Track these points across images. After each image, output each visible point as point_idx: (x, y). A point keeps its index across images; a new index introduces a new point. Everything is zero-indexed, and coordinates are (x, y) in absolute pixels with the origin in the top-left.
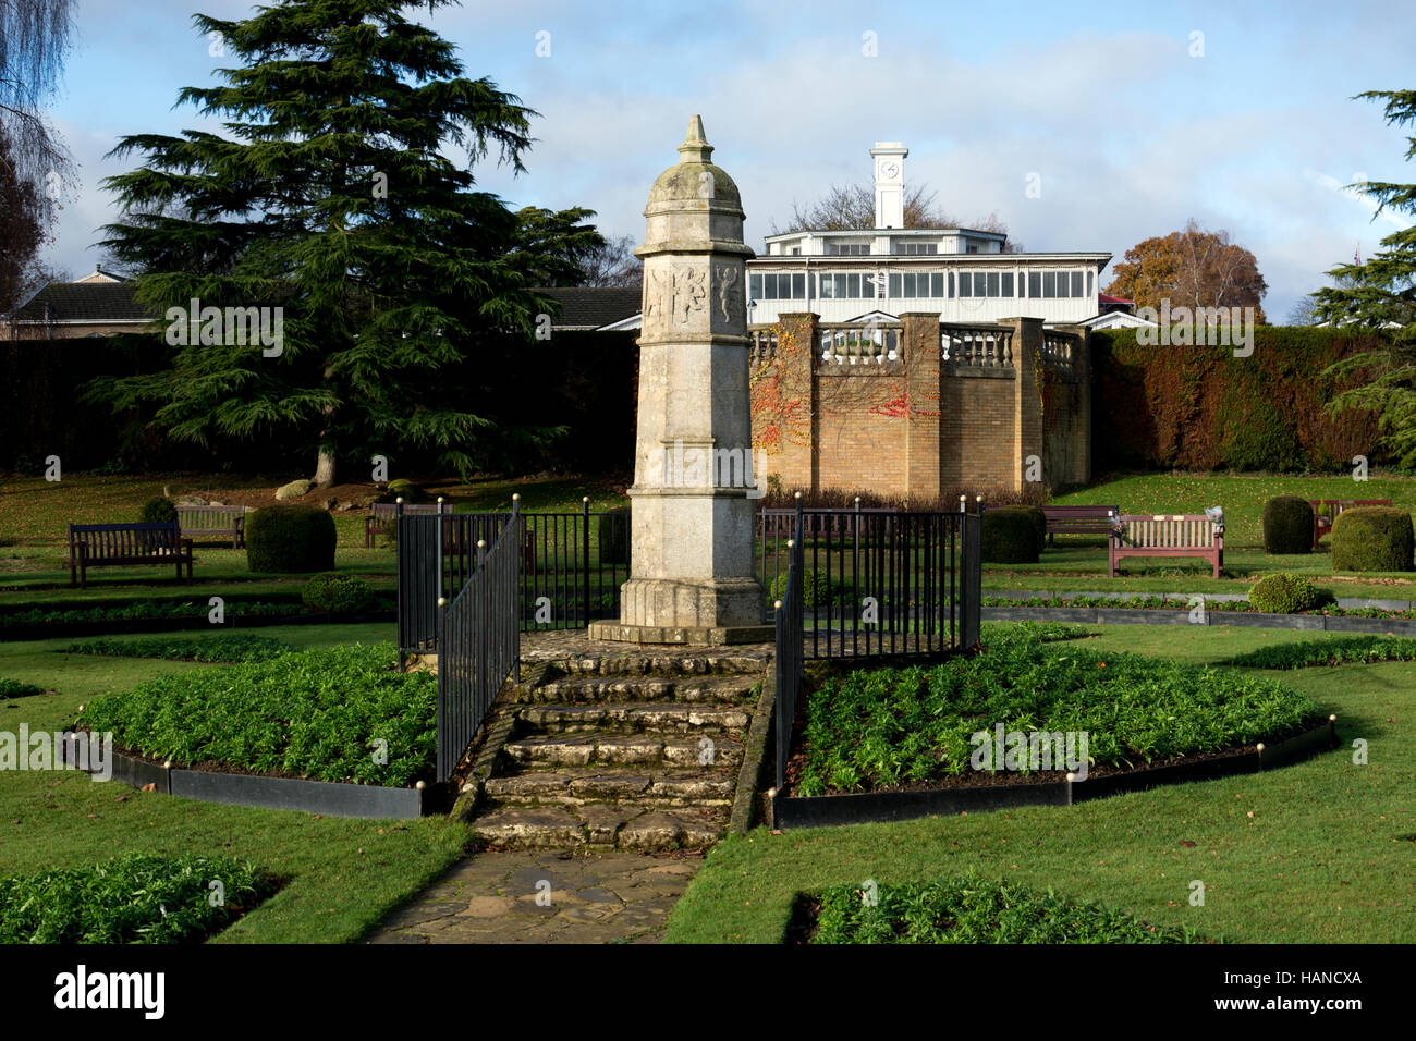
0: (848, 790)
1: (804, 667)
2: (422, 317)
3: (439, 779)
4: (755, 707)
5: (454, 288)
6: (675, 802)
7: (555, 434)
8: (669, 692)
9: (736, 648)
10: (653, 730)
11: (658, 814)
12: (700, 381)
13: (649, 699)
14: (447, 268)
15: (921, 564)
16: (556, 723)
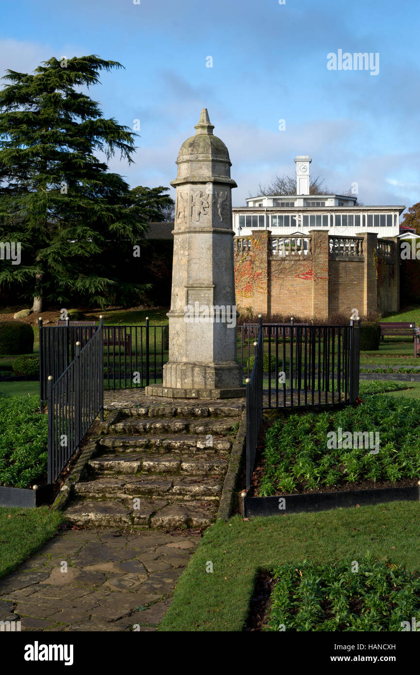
0: (289, 492)
1: (263, 413)
2: (82, 232)
3: (49, 482)
4: (235, 438)
5: (97, 218)
6: (186, 498)
7: (146, 288)
8: (187, 428)
9: (225, 401)
10: (176, 451)
11: (175, 506)
12: (206, 253)
13: (175, 432)
14: (94, 208)
15: (322, 350)
16: (120, 447)
